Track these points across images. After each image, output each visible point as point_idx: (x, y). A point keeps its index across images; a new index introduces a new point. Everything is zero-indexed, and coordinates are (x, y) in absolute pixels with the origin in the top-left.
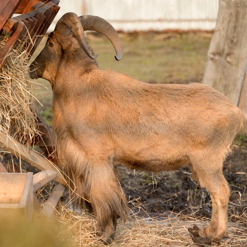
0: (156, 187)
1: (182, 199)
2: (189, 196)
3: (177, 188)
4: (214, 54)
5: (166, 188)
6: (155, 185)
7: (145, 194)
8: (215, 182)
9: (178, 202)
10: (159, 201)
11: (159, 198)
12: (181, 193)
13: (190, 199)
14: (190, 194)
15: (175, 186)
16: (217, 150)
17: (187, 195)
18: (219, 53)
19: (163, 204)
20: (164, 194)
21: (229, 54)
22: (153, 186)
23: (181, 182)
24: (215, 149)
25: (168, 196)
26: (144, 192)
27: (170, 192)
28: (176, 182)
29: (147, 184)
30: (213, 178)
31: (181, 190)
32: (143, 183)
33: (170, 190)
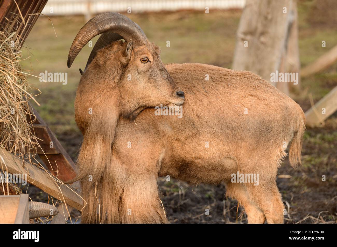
0: (183, 198)
1: (218, 212)
2: (225, 208)
3: (210, 198)
4: (246, 33)
5: (196, 198)
6: (182, 195)
7: (171, 207)
8: (268, 195)
9: (213, 217)
10: (188, 215)
11: (188, 212)
12: (215, 205)
13: (227, 213)
14: (226, 207)
15: (207, 196)
16: (267, 151)
17: (223, 207)
18: (251, 32)
19: (193, 220)
20: (194, 206)
21: (263, 34)
22: (180, 196)
23: (213, 190)
24: (264, 150)
25: (198, 208)
26: (169, 204)
27: (201, 204)
28: (208, 190)
29: (173, 194)
30: (265, 191)
31: (215, 200)
32: (167, 192)
33: (201, 200)
